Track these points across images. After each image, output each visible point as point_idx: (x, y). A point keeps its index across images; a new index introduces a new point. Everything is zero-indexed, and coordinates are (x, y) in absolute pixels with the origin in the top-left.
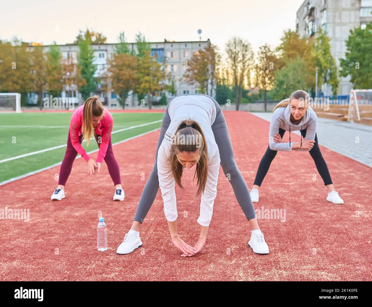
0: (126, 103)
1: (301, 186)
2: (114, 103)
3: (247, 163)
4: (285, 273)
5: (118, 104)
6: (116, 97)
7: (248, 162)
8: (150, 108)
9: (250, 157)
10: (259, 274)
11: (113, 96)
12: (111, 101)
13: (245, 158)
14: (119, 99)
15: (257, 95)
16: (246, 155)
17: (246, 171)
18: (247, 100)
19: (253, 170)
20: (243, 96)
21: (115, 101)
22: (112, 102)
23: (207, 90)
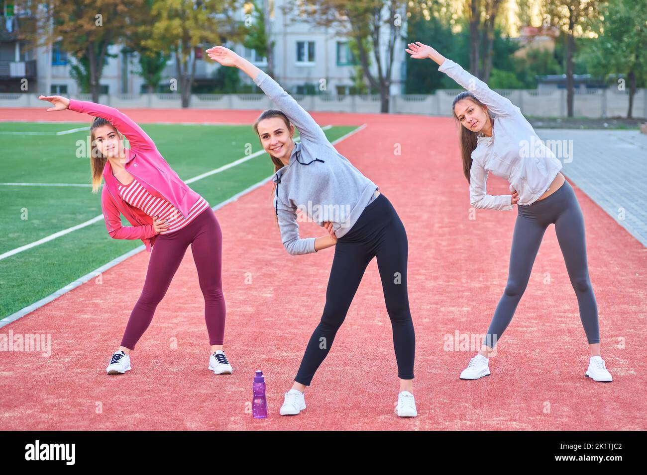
0: (103, 82)
1: (547, 333)
2: (60, 82)
3: (459, 291)
4: (468, 423)
5: (72, 84)
6: (66, 62)
7: (463, 289)
8: (186, 104)
9: (470, 277)
10: (438, 423)
11: (58, 59)
12: (48, 73)
13: (458, 279)
14: (76, 68)
15: (547, 54)
16: (463, 273)
17: (453, 306)
18: (513, 77)
19: (468, 305)
20: (496, 65)
21: (64, 75)
22: (54, 77)
23: (376, 43)
